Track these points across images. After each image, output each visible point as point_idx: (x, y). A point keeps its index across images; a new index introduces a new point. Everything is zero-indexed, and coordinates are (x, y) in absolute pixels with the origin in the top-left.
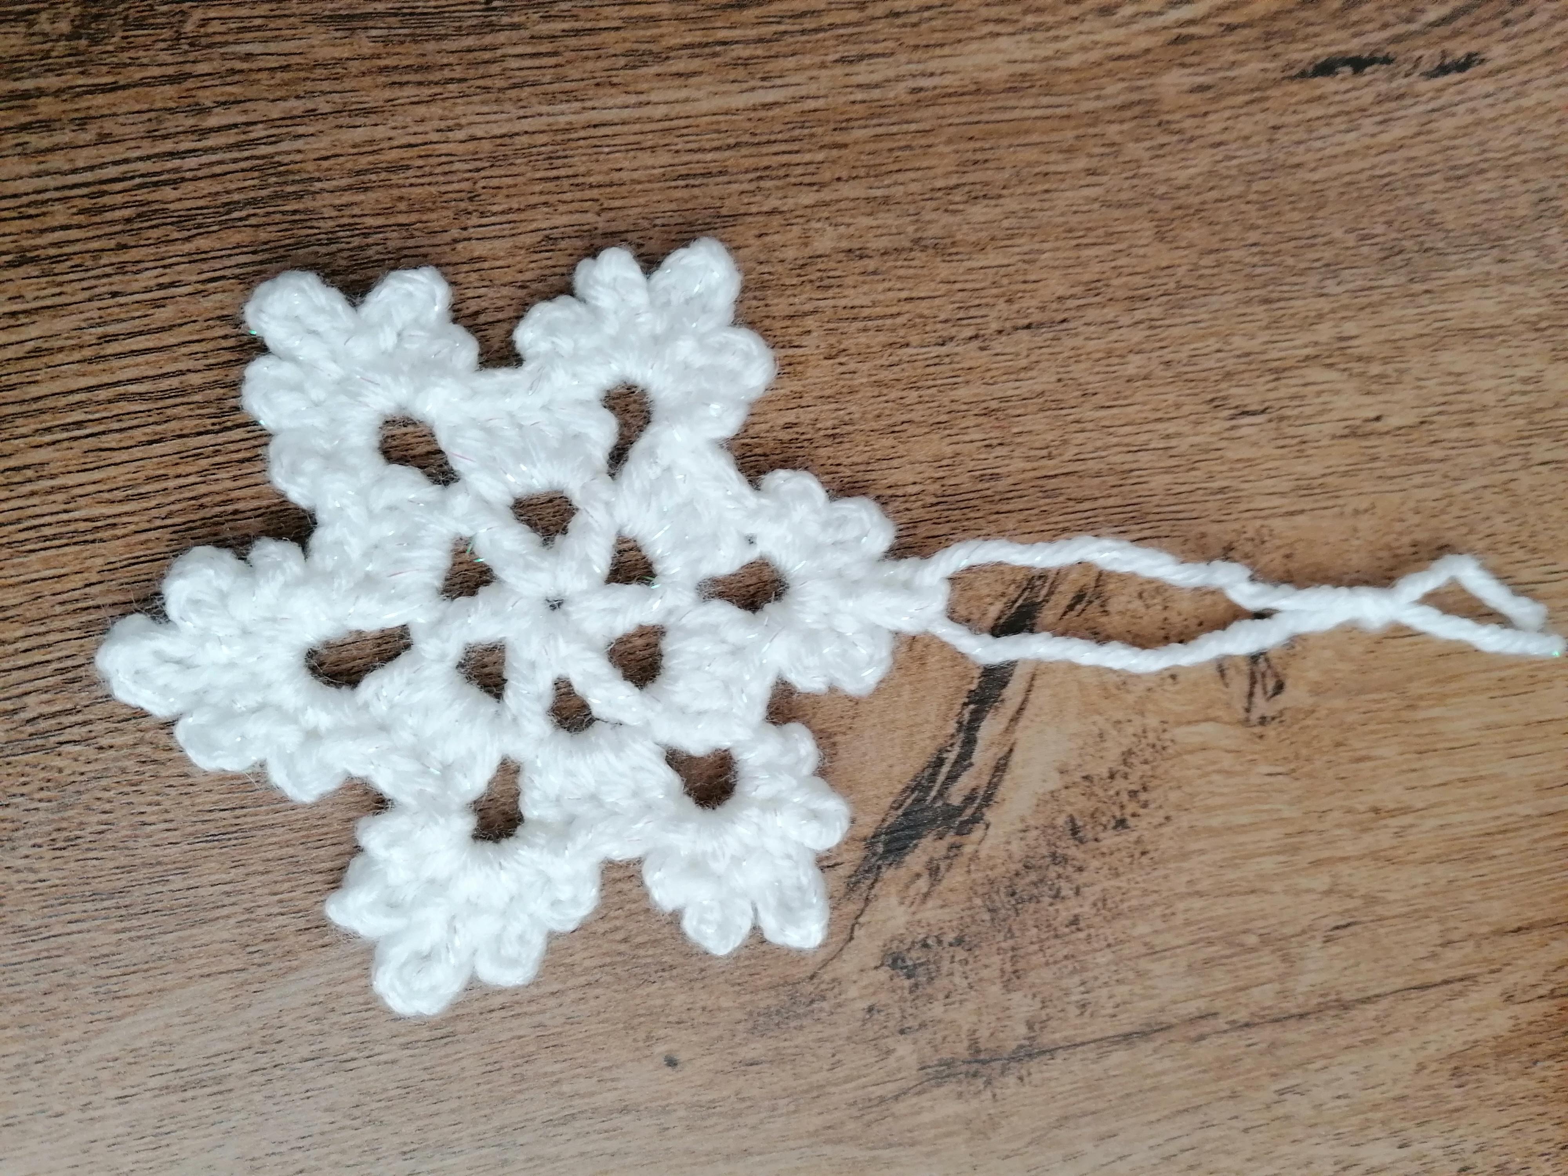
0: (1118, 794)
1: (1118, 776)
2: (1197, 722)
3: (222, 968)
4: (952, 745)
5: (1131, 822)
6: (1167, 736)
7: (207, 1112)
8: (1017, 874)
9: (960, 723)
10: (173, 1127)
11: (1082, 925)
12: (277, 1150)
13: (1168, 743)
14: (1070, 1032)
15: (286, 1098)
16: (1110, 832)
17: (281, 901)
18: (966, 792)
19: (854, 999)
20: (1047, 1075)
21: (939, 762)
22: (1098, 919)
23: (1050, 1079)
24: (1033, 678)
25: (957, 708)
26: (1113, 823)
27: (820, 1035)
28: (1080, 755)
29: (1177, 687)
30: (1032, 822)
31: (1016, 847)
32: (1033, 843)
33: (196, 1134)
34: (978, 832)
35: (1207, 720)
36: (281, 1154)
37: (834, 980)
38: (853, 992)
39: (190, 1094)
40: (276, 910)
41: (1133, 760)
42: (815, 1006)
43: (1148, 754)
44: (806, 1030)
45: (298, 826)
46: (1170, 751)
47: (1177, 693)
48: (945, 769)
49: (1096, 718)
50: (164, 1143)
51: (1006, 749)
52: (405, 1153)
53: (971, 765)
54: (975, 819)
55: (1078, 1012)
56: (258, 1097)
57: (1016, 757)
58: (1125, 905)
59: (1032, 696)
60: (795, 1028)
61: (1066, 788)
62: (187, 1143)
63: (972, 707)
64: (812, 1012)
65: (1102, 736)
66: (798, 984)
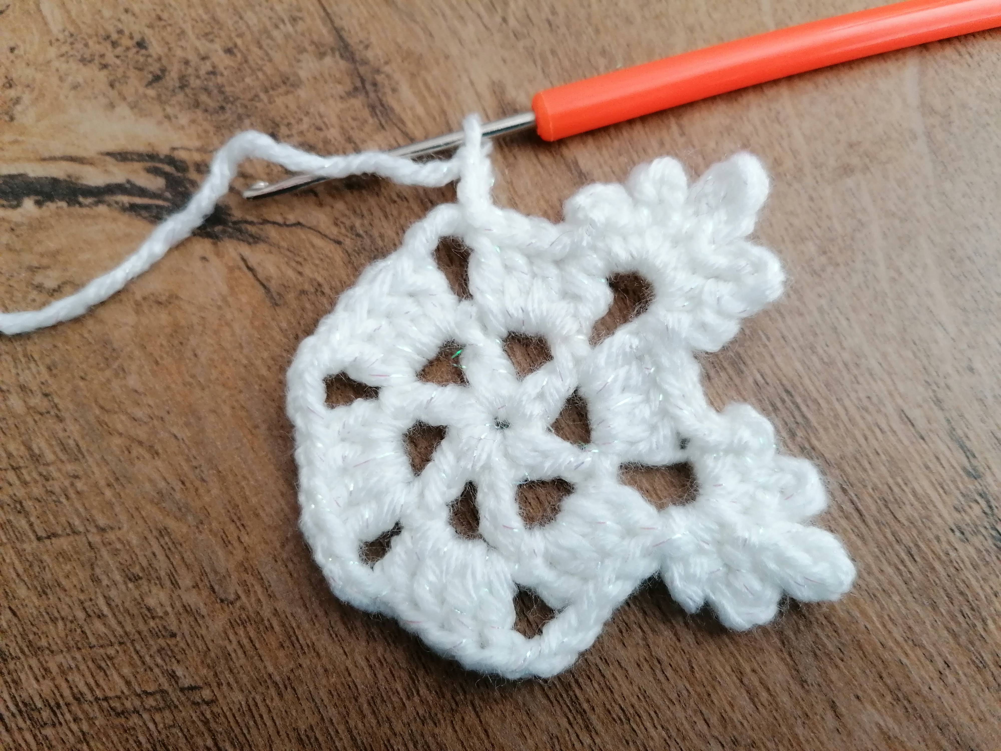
0: (118, 57)
1: (104, 62)
2: (43, 18)
3: (477, 722)
4: (117, 203)
5: (137, 37)
6: (61, 37)
7: (596, 685)
8: (206, 111)
9: (97, 203)
10: (617, 708)
11: (230, 45)
13: (67, 33)
14: (319, 22)
16: (151, 51)
17: (408, 698)
18: (151, 177)
20: (358, 28)
21: (133, 208)
22: (222, 34)
23: (360, 25)
24: (44, 160)
25: (84, 211)
26: (143, 52)
28: (96, 98)
29: (20, 43)
30: (160, 115)
31: (184, 119)
32: (177, 108)
33: (616, 686)
34: (182, 155)
35: (40, 11)
37: (336, 225)
39: (585, 706)
40: (416, 699)
41: (87, 56)
42: (361, 232)
43: (79, 46)
44: (382, 231)
45: (342, 710)
46: (72, 30)
47: (24, 42)
48: (138, 200)
49: (62, 97)
50: (632, 711)
51: (108, 158)
53: (128, 182)
54: (171, 160)
55: (300, 22)
57: (112, 147)
58: (205, 17)
59: (58, 154)
60: (383, 240)
61: (125, 99)
62: (626, 693)
63: (81, 199)
64: (366, 232)
65: (75, 87)
66: (347, 252)
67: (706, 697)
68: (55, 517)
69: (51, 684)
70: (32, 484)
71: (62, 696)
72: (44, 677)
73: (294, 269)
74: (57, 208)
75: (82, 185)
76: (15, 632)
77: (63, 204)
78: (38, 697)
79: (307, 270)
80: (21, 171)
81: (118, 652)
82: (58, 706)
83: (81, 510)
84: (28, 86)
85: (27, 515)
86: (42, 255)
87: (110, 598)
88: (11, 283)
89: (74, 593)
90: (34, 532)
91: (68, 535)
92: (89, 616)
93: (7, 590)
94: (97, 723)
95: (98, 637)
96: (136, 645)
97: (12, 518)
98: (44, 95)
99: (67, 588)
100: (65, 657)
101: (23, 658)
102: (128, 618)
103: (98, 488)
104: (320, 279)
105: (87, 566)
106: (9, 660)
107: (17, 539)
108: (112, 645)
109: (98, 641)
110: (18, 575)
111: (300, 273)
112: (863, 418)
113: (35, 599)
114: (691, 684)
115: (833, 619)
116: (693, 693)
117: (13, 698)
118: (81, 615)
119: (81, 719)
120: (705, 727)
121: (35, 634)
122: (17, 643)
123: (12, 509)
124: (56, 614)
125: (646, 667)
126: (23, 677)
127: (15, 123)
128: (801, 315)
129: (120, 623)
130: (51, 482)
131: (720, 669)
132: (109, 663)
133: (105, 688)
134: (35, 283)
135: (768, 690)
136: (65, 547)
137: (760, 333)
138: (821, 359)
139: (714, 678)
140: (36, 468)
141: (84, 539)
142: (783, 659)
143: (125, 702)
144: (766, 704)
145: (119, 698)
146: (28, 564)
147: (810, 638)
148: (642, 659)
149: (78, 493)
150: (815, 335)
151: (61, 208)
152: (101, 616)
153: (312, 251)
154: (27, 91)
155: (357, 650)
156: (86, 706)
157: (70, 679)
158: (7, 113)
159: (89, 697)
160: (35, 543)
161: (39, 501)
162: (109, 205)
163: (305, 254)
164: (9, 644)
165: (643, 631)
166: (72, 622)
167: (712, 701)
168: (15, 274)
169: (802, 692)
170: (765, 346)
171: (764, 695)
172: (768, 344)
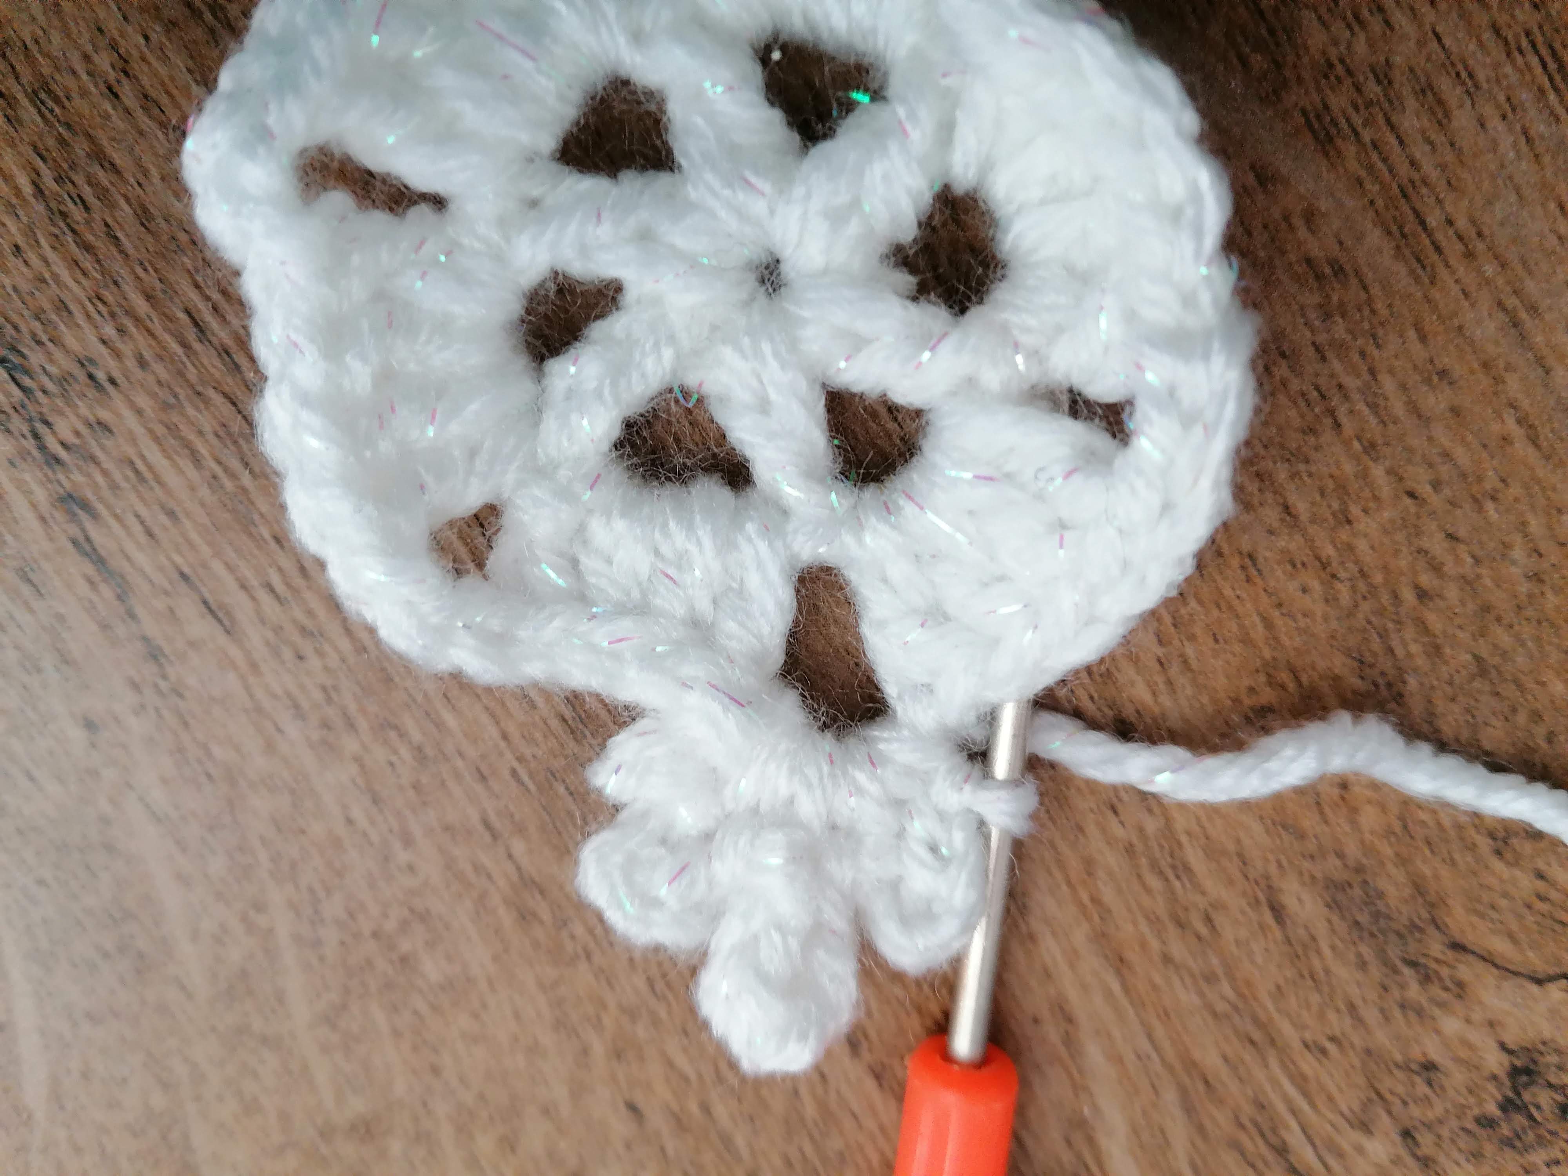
19: (1438, 1032)
27: (1359, 1002)
37: (1460, 985)
38: (1451, 1025)
42: (1407, 971)
44: (1359, 976)
60: (1359, 955)
64: (1396, 971)
66: (1438, 927)
73: (1553, 884)
79: (1526, 883)
104: (1498, 865)
111: (1541, 876)
112: (310, 613)
128: (448, 828)
137: (532, 787)
138: (401, 735)
150: (416, 787)
153: (1514, 926)
163: (1530, 919)
170: (520, 759)
172: (516, 764)
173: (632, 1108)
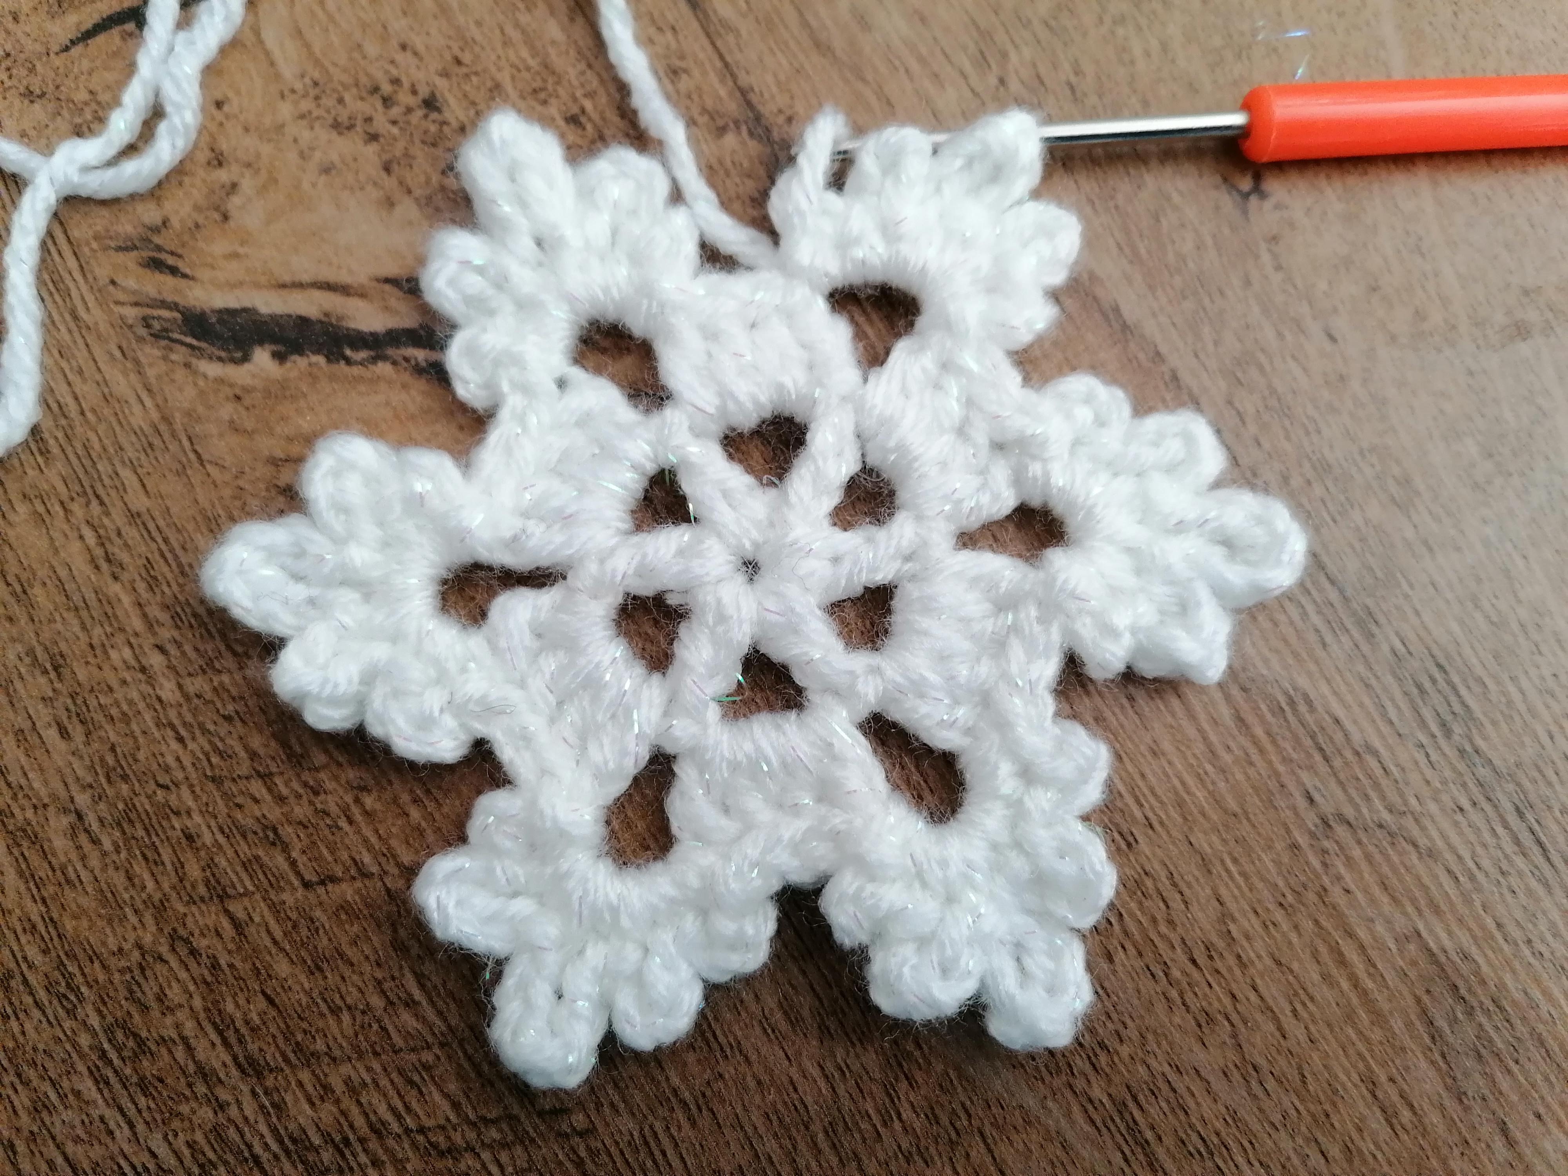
0: (394, 123)
1: (371, 131)
2: (267, 53)
3: (988, 1160)
4: (406, 359)
5: (424, 92)
6: (298, 86)
7: (1163, 1104)
9: (374, 360)
10: (1194, 1137)
11: (575, 110)
12: (1179, 1001)
13: (307, 80)
14: (713, 78)
15: (1114, 1016)
16: (447, 115)
17: (885, 1124)
20: (774, 89)
22: (561, 91)
23: (779, 83)
24: (283, 286)
25: (356, 370)
26: (434, 115)
28: (362, 188)
29: (231, 95)
33: (1192, 1105)
35: (261, 42)
36: (1181, 994)
39: (1148, 1134)
40: (897, 1125)
41: (343, 118)
43: (329, 102)
45: (787, 1143)
46: (316, 75)
47: (238, 93)
49: (306, 186)
50: (1216, 1141)
51: (387, 287)
52: (1129, 845)
55: (684, 77)
56: (1125, 1051)
58: (532, 63)
59: (306, 278)
61: (409, 192)
62: (1208, 1114)
63: (348, 352)
65: (327, 170)
67: (1323, 1118)
68: (332, 853)
69: (334, 1110)
70: (292, 800)
71: (351, 1126)
72: (322, 1099)
74: (310, 365)
75: (348, 329)
76: (273, 1030)
77: (320, 360)
78: (315, 1129)
80: (247, 304)
81: (438, 1058)
82: (346, 1141)
83: (374, 840)
84: (249, 165)
85: (286, 848)
86: (290, 439)
87: (423, 975)
88: (241, 483)
89: (367, 968)
90: (298, 874)
91: (354, 878)
92: (392, 1003)
93: (258, 965)
94: (409, 1167)
95: (407, 1035)
96: (467, 1047)
97: (261, 853)
98: (276, 181)
99: (355, 960)
100: (354, 1067)
101: (287, 1071)
102: (452, 1006)
103: (399, 806)
105: (386, 927)
106: (266, 1073)
107: (271, 885)
108: (429, 1047)
109: (406, 1041)
110: (275, 942)
112: (1548, 707)
113: (303, 978)
114: (1302, 1101)
115: (1504, 1003)
116: (1304, 1113)
117: (274, 1131)
118: (377, 1002)
119: (383, 1162)
120: (1323, 1161)
121: (305, 1032)
122: (277, 1046)
123: (260, 839)
124: (339, 1002)
125: (1236, 1076)
126: (288, 1098)
127: (232, 223)
128: (1458, 549)
129: (440, 1013)
130: (322, 797)
131: (1343, 1077)
132: (424, 1074)
133: (421, 1113)
134: (281, 483)
135: (1411, 1107)
136: (349, 898)
137: (1399, 575)
138: (1487, 617)
139: (1335, 1092)
140: (298, 775)
141: (380, 884)
142: (1433, 1063)
143: (452, 1133)
144: (1409, 1126)
145: (443, 1128)
146: (290, 924)
147: (1471, 1032)
148: (1231, 1066)
149: (366, 813)
150: (1479, 581)
151: (316, 364)
152: (410, 1004)
154: (248, 173)
155: (805, 1053)
156: (391, 1142)
157: (363, 1101)
158: (217, 209)
159: (395, 1127)
160: (300, 892)
161: (306, 827)
162: (394, 363)
164: (265, 1048)
165: (1233, 1025)
166: (363, 1012)
167: (1332, 1125)
168: (247, 469)
169: (1459, 1108)
170: (1406, 597)
171: (1406, 1115)
172: (1410, 593)
173: (1332, 339)
